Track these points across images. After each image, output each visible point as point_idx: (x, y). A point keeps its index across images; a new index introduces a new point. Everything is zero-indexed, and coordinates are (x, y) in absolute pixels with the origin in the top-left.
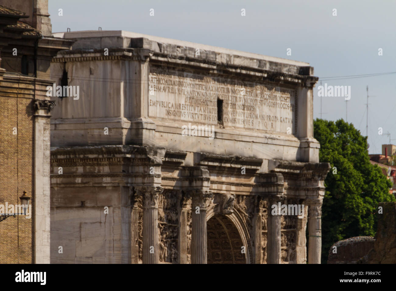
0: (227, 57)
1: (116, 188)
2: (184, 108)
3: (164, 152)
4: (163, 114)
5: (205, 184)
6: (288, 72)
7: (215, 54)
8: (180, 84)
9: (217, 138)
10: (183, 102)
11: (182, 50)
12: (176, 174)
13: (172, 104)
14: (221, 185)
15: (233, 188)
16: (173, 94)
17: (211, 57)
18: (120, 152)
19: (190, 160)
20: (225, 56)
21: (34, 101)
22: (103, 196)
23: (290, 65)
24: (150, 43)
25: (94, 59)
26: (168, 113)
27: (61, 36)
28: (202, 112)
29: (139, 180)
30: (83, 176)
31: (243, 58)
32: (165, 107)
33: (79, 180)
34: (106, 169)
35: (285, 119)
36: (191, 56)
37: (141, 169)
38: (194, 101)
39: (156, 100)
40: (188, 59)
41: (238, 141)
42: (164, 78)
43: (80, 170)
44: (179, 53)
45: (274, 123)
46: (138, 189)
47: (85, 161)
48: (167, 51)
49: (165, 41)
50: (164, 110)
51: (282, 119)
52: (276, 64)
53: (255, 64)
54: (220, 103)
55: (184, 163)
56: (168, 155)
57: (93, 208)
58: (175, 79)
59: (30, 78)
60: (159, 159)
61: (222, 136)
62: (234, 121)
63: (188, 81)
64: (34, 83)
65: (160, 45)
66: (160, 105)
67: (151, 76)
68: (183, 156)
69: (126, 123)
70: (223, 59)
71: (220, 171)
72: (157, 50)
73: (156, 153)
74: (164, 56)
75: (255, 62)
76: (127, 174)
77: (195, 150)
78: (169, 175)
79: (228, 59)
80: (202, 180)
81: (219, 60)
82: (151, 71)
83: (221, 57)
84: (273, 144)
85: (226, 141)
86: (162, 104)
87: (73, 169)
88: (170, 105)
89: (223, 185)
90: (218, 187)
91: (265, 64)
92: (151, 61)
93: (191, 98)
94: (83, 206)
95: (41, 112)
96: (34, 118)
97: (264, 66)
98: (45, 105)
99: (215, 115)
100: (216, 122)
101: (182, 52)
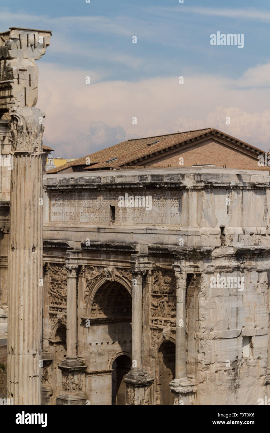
0: (111, 178)
2: (82, 214)
4: (67, 219)
6: (170, 181)
7: (100, 178)
8: (79, 200)
9: (100, 232)
10: (81, 211)
11: (74, 180)
13: (73, 213)
14: (109, 262)
16: (74, 207)
17: (97, 181)
20: (110, 178)
23: (172, 175)
26: (71, 218)
28: (96, 216)
31: (125, 177)
32: (68, 215)
35: (175, 214)
38: (90, 209)
39: (62, 212)
41: (119, 233)
45: (164, 218)
48: (63, 182)
50: (68, 217)
51: (173, 214)
52: (158, 176)
53: (137, 179)
58: (76, 197)
61: (104, 230)
62: (124, 219)
63: (85, 197)
66: (65, 215)
70: (107, 180)
75: (137, 178)
77: (83, 240)
79: (112, 180)
83: (106, 179)
84: (152, 233)
85: (108, 233)
88: (72, 214)
89: (111, 262)
90: (106, 263)
91: (147, 178)
93: (88, 208)
97: (145, 180)
99: (108, 216)
100: (108, 221)
101: (74, 181)
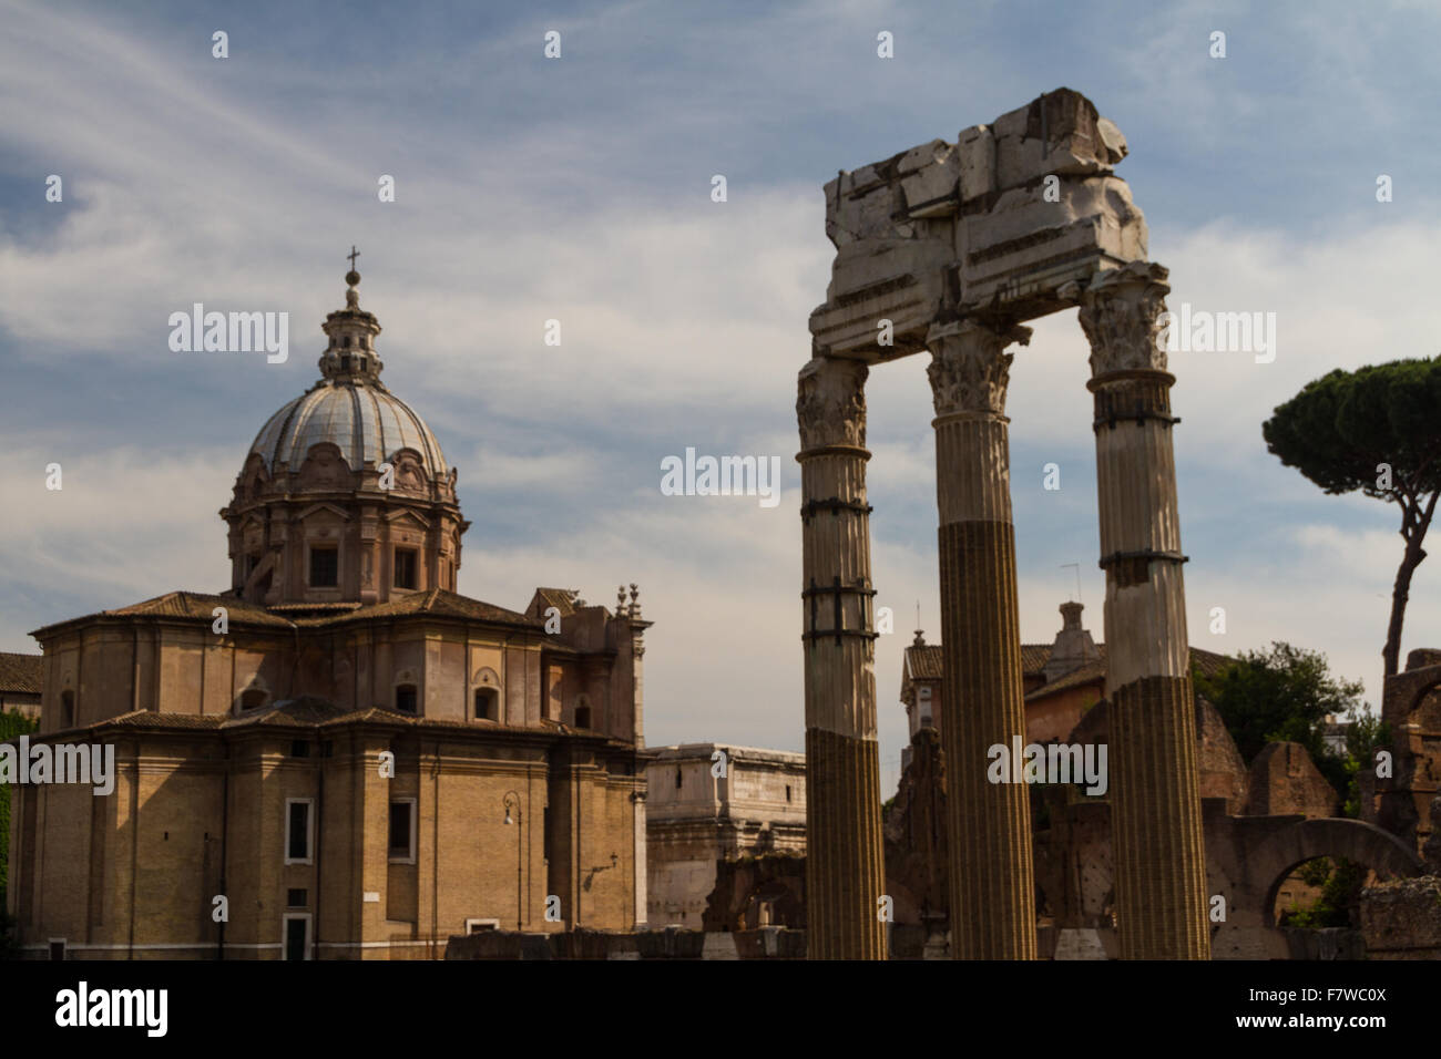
1: (712, 846)
2: (761, 792)
3: (744, 822)
4: (745, 796)
5: (776, 842)
7: (783, 756)
8: (758, 777)
10: (760, 787)
12: (756, 836)
13: (753, 790)
14: (788, 842)
15: (799, 844)
16: (753, 784)
17: (780, 758)
18: (713, 822)
19: (765, 826)
21: (634, 792)
22: (705, 852)
24: (735, 751)
25: (698, 762)
26: (750, 796)
27: (676, 748)
28: (775, 794)
29: (728, 841)
30: (693, 839)
32: (746, 792)
33: (689, 842)
34: (706, 834)
36: (765, 758)
37: (729, 834)
38: (769, 788)
39: (740, 789)
40: (762, 760)
42: (746, 773)
43: (690, 835)
44: (756, 756)
46: (728, 847)
47: (693, 829)
48: (747, 755)
49: (746, 749)
50: (745, 794)
54: (788, 788)
55: (761, 828)
56: (748, 823)
57: (700, 860)
58: (754, 773)
59: (631, 777)
60: (741, 826)
62: (799, 799)
63: (764, 774)
64: (634, 780)
65: (742, 752)
66: (742, 792)
67: (736, 772)
68: (760, 824)
69: (718, 804)
71: (789, 833)
72: (740, 755)
73: (738, 823)
74: (744, 758)
76: (720, 837)
77: (771, 820)
78: (751, 836)
80: (773, 840)
81: (786, 760)
82: (735, 769)
86: (745, 790)
87: (686, 834)
88: (751, 791)
89: (790, 842)
90: (786, 843)
92: (735, 762)
93: (767, 786)
94: (692, 859)
95: (639, 800)
96: (634, 803)
98: (641, 795)
99: (785, 796)
100: (785, 800)
